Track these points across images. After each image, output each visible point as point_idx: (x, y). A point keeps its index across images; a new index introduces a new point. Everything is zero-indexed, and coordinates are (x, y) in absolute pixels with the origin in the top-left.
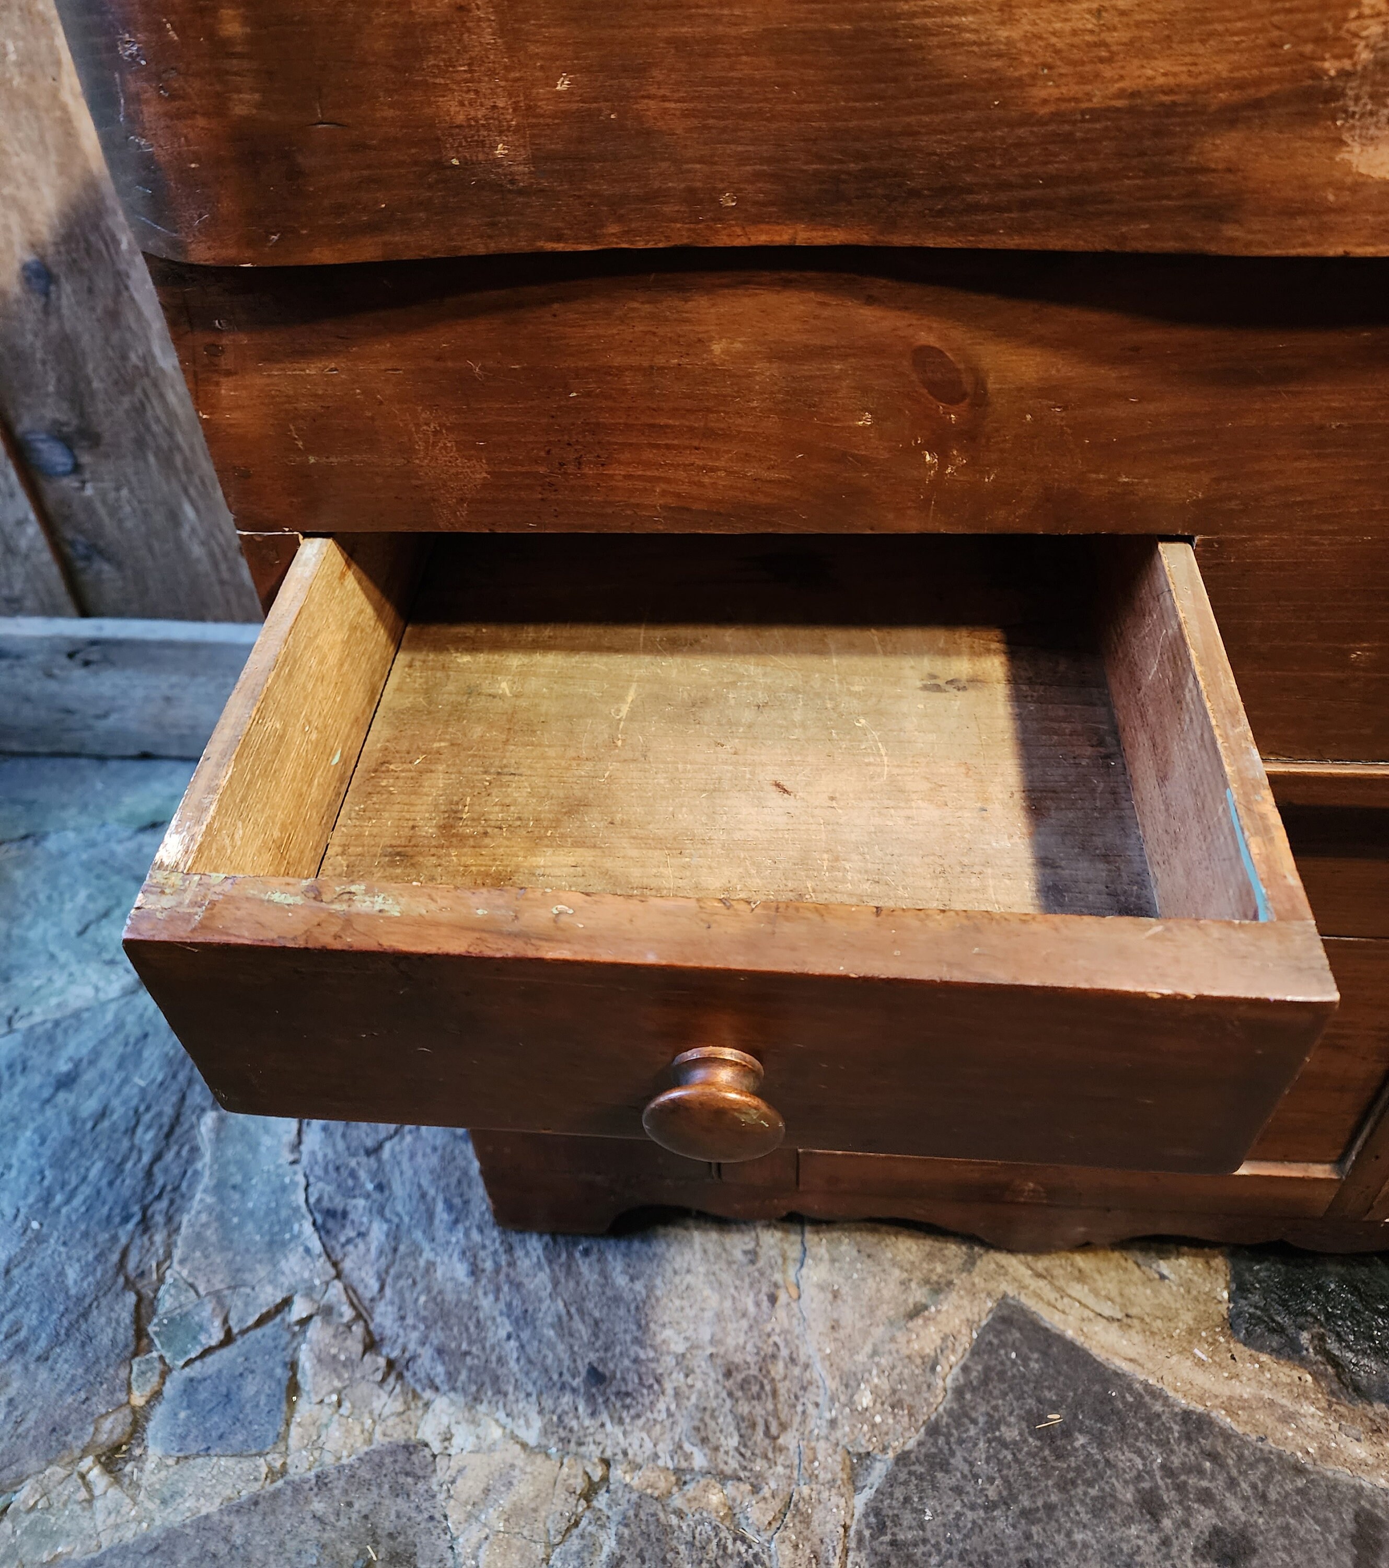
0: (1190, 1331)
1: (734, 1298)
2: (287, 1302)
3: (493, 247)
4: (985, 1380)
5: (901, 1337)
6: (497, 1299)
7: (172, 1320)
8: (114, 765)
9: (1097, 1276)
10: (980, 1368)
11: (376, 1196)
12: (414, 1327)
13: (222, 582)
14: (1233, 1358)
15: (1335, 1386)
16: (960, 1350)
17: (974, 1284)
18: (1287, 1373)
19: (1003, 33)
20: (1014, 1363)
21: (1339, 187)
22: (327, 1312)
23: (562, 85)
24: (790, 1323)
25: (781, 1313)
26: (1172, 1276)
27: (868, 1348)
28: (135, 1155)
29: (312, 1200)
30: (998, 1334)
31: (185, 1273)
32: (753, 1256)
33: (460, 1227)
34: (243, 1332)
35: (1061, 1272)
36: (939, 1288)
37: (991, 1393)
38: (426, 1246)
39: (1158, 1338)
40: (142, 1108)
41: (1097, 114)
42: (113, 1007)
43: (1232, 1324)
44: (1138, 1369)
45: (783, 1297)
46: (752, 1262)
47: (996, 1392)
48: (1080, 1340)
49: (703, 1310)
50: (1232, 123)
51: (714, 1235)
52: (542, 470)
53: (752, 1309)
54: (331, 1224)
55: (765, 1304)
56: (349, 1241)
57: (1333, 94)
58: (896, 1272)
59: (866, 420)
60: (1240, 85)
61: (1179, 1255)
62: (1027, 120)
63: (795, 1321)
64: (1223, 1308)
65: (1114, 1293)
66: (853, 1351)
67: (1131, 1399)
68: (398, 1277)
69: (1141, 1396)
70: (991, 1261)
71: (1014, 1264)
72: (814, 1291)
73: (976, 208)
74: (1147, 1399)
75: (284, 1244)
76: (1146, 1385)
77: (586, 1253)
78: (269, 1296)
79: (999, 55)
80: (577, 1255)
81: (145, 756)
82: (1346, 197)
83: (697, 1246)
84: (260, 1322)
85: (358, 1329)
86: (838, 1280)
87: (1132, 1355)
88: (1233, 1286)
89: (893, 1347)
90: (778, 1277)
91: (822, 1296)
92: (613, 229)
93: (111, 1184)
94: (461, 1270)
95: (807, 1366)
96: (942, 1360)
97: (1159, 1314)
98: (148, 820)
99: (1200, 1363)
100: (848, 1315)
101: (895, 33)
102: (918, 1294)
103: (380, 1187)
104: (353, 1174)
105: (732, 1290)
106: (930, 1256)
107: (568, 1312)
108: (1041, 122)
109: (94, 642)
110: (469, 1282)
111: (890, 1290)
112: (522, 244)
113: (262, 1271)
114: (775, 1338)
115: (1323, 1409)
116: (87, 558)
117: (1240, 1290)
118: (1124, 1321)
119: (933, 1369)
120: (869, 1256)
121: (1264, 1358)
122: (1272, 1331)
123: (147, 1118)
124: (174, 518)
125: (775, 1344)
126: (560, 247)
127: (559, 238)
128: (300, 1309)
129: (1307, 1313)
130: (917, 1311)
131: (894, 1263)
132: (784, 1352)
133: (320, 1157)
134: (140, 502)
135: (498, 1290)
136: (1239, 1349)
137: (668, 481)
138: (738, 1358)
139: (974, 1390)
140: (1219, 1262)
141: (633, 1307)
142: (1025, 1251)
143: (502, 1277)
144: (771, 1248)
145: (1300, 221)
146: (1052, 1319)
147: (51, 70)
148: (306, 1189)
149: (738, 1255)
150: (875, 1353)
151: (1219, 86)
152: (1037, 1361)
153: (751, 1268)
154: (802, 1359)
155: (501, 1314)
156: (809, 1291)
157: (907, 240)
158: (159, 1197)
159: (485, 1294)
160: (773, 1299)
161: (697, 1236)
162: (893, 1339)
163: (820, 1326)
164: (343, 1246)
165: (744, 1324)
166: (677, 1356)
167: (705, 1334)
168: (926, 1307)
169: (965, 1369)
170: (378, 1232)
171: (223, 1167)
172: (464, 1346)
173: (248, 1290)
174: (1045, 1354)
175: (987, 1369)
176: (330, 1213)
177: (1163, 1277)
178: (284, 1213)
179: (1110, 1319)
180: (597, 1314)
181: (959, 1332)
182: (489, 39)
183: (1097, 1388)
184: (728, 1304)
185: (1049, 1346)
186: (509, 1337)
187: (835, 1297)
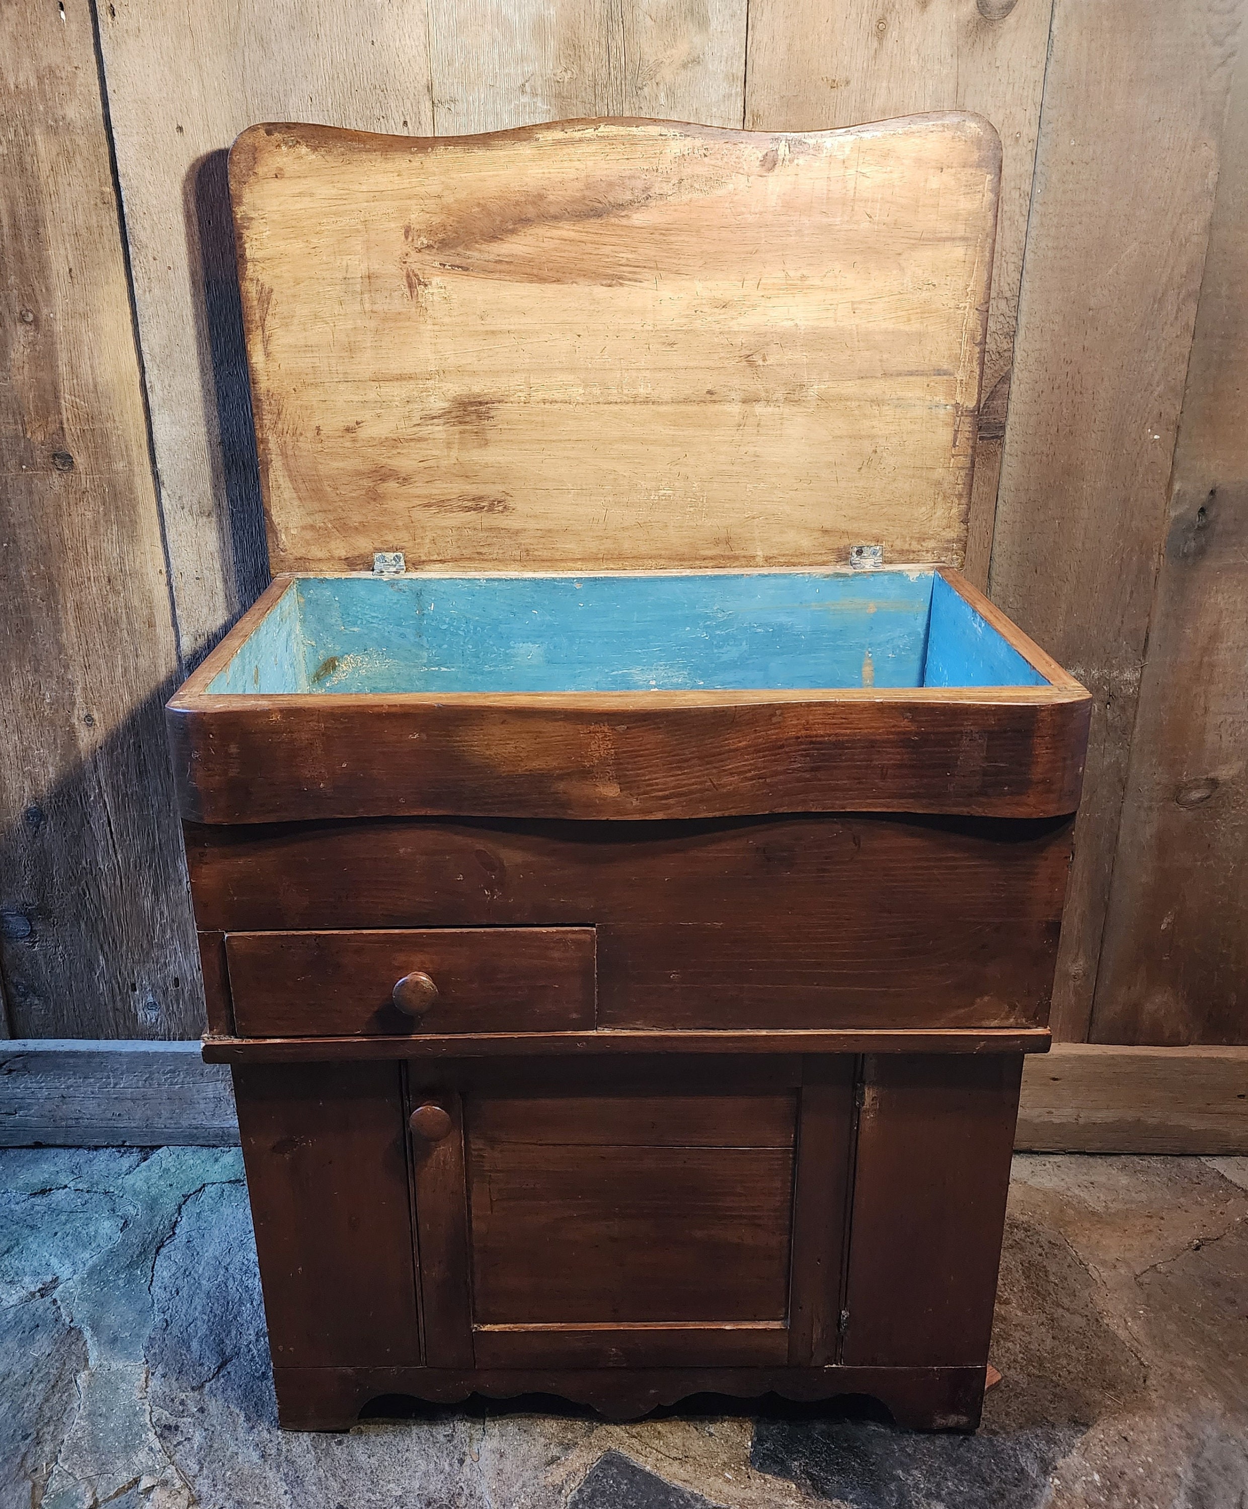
0: (725, 1464)
1: (436, 1463)
2: (137, 1481)
3: (317, 817)
4: (591, 1498)
5: (541, 1476)
6: (279, 1471)
7: (57, 1496)
8: (12, 1153)
9: (669, 1435)
10: (589, 1490)
11: (198, 1415)
12: (222, 1490)
13: (115, 1009)
14: (749, 1477)
15: (810, 1491)
16: (578, 1481)
17: (590, 1443)
18: (779, 1483)
19: (488, 752)
20: (611, 1486)
21: (600, 799)
22: (164, 1483)
23: (344, 765)
24: (471, 1475)
25: (466, 1469)
26: (716, 1434)
27: (520, 1484)
28: (31, 1399)
29: (154, 1420)
30: (603, 1470)
31: (66, 1467)
32: (450, 1438)
33: (255, 1430)
34: (106, 1501)
35: (647, 1434)
36: (567, 1447)
37: (595, 1503)
38: (232, 1443)
39: (703, 1467)
40: (35, 1371)
41: (521, 776)
42: (13, 1310)
43: (751, 1461)
44: (688, 1485)
45: (468, 1460)
46: (449, 1441)
47: (598, 1503)
48: (654, 1472)
49: (415, 1472)
50: (562, 780)
51: (426, 1427)
52: (332, 900)
53: (447, 1468)
54: (166, 1433)
55: (456, 1465)
56: (179, 1443)
57: (590, 772)
58: (543, 1439)
59: (461, 878)
60: (561, 769)
61: (724, 1421)
62: (499, 777)
63: (475, 1474)
64: (747, 1452)
65: (680, 1444)
66: (510, 1486)
67: (682, 1502)
68: (212, 1462)
69: (689, 1501)
70: (602, 1430)
71: (618, 1431)
72: (487, 1454)
73: (487, 803)
74: (692, 1502)
75: (134, 1447)
76: (693, 1495)
77: (340, 1443)
78: (124, 1478)
79: (487, 758)
80: (333, 1444)
81: (38, 1145)
82: (602, 801)
83: (414, 1435)
84: (117, 1495)
85: (185, 1492)
86: (504, 1446)
87: (687, 1478)
88: (755, 1439)
89: (535, 1481)
90: (466, 1449)
91: (493, 1456)
92: (361, 810)
93: (14, 1416)
94: (255, 1456)
95: (480, 1498)
96: (566, 1487)
97: (705, 1455)
98: (39, 1188)
99: (728, 1481)
100: (508, 1465)
101: (454, 751)
102: (555, 1451)
103: (202, 1410)
104: (182, 1403)
105: (435, 1458)
106: (565, 1429)
107: (326, 1476)
108: (504, 778)
109: (20, 1054)
110: (260, 1462)
111: (537, 1449)
112: (328, 816)
113: (119, 1464)
114: (462, 1484)
115: (800, 1502)
116: (25, 995)
117: (759, 1440)
118: (683, 1460)
119: (560, 1492)
120: (525, 1431)
121: (768, 1477)
122: (775, 1462)
123: (38, 1377)
124: (91, 966)
125: (461, 1487)
126: (342, 816)
127: (342, 814)
128: (146, 1483)
129: (799, 1452)
130: (554, 1460)
131: (541, 1434)
132: (466, 1492)
133: (160, 1392)
134: (69, 955)
135: (278, 1466)
136: (753, 1472)
137: (382, 903)
138: (436, 1496)
139: (584, 1502)
140: (748, 1425)
141: (369, 1472)
142: (625, 1423)
143: (282, 1458)
144: (462, 1433)
145: (591, 809)
146: (639, 1461)
147: (68, 707)
148: (150, 1414)
149: (441, 1438)
150: (524, 1486)
151: (555, 768)
152: (626, 1484)
153: (449, 1445)
154: (478, 1494)
155: (281, 1479)
156: (484, 1454)
157: (465, 814)
158: (47, 1424)
159: (271, 1469)
160: (461, 1462)
161: (415, 1430)
162: (536, 1477)
163: (490, 1473)
164: (175, 1446)
165: (442, 1476)
166: (396, 1497)
167: (416, 1484)
168: (559, 1458)
169: (580, 1491)
170: (198, 1438)
171: (93, 1403)
172: (255, 1499)
173: (110, 1475)
174: (631, 1481)
175: (594, 1490)
176: (168, 1427)
177: (711, 1435)
178: (136, 1429)
179: (675, 1459)
180: (345, 1477)
181: (579, 1470)
182: (319, 752)
183: (662, 1497)
184: (432, 1465)
185: (635, 1476)
186: (286, 1493)
187: (501, 1456)
